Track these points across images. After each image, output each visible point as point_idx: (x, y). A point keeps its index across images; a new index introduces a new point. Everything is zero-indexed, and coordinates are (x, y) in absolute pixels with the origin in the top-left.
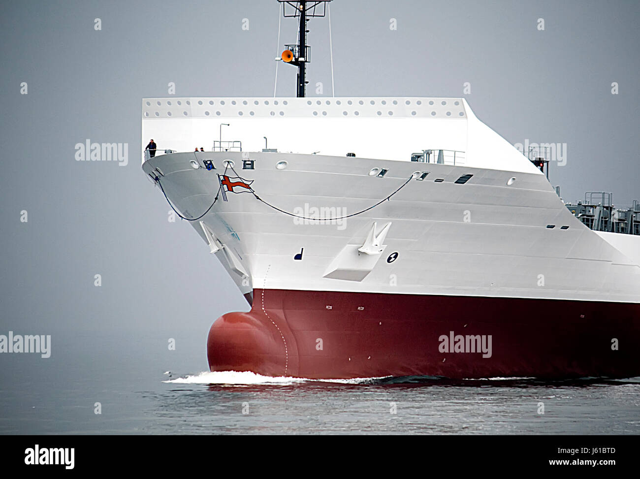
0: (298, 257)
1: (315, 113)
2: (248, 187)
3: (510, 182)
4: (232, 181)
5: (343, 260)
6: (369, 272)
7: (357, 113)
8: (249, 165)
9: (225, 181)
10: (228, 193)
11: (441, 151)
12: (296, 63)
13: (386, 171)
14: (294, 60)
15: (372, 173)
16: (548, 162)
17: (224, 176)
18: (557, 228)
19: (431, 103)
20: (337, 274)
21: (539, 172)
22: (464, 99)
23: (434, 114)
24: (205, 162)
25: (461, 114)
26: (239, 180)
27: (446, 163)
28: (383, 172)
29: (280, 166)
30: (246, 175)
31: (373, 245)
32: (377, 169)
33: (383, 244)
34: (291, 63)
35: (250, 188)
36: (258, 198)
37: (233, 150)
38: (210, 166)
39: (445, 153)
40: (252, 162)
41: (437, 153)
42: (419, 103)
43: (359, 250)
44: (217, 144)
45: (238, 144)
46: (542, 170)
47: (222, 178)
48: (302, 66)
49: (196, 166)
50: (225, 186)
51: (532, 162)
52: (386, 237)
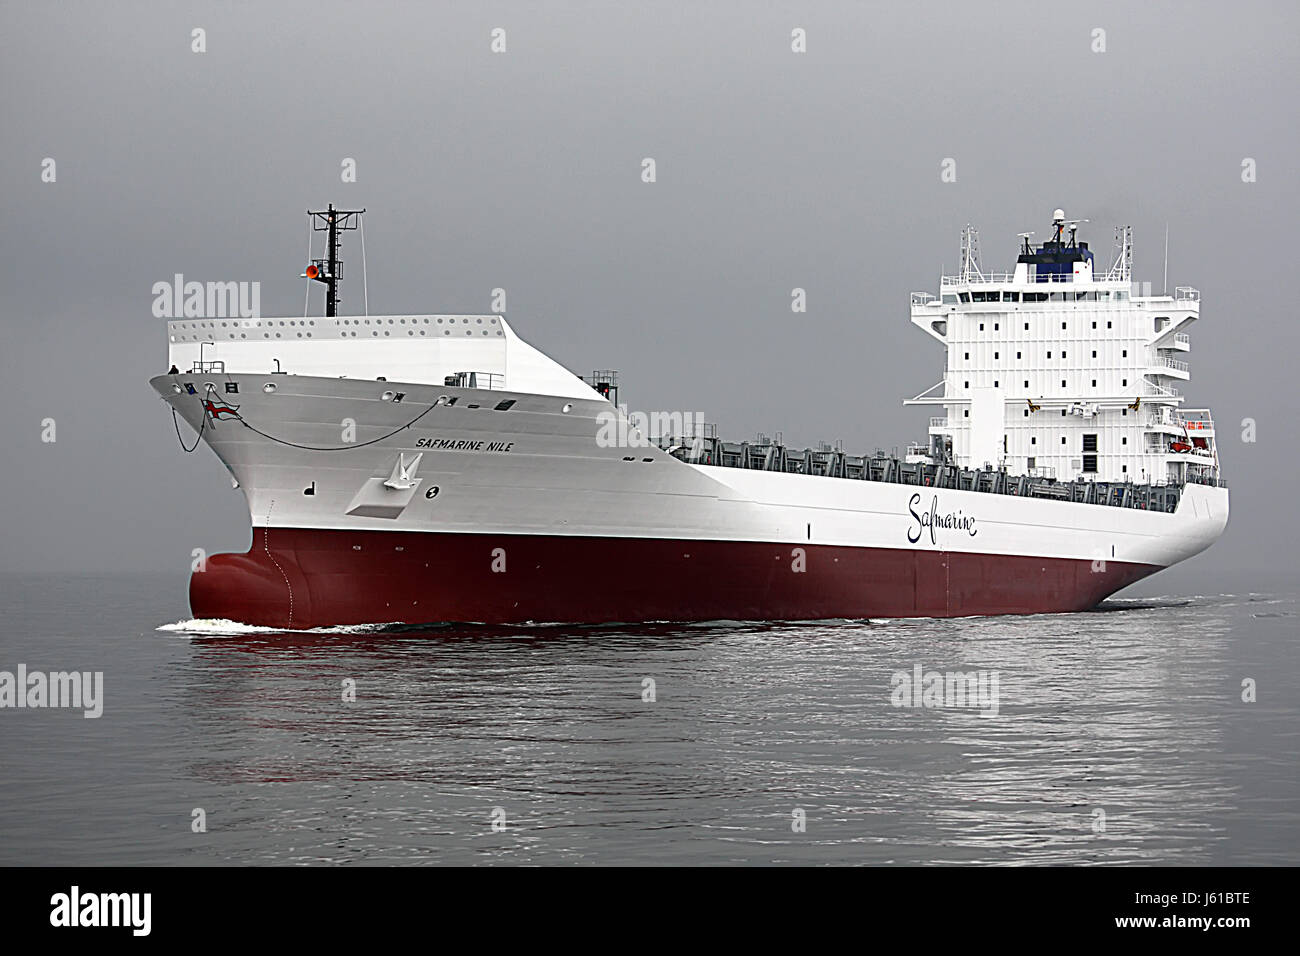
0: (310, 492)
1: (344, 334)
2: (233, 412)
3: (566, 409)
4: (216, 406)
5: (368, 495)
6: (403, 508)
7: (387, 334)
8: (231, 387)
9: (209, 406)
10: (215, 420)
11: (473, 374)
12: (324, 279)
13: (402, 395)
14: (320, 276)
15: (385, 397)
16: (616, 388)
17: (208, 401)
18: (639, 461)
19: (466, 321)
20: (361, 511)
21: (604, 399)
22: (501, 317)
23: (469, 333)
24: (187, 386)
25: (499, 333)
26: (222, 405)
27: (478, 387)
28: (400, 397)
29: (269, 389)
30: (231, 399)
31: (401, 478)
32: (390, 394)
33: (416, 477)
34: (317, 278)
35: (236, 414)
36: (246, 425)
37: (213, 371)
38: (192, 391)
39: (477, 375)
40: (235, 384)
41: (469, 376)
42: (452, 321)
43: (386, 483)
44: (197, 366)
45: (219, 365)
46: (607, 397)
47: (205, 402)
48: (331, 282)
49: (178, 390)
50: (210, 412)
51: (594, 387)
52: (418, 470)
